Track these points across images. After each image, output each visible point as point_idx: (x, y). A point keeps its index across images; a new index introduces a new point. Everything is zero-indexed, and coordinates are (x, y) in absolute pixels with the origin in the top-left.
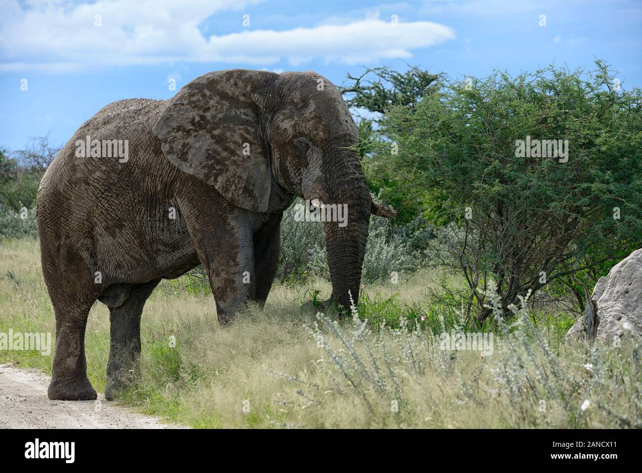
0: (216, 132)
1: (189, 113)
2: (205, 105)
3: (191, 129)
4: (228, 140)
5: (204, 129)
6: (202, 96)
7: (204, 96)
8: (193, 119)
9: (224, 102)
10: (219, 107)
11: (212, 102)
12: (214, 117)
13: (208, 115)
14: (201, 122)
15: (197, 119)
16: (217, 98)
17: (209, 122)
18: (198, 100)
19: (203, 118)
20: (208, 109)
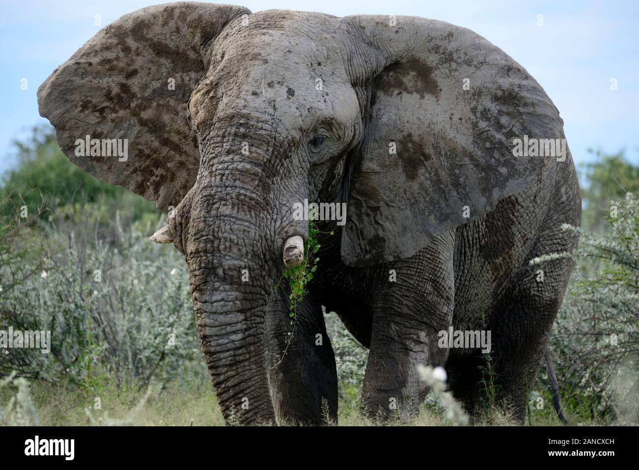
0: (146, 115)
1: (101, 78)
2: (129, 65)
3: (107, 107)
4: (167, 129)
5: (125, 108)
6: (123, 50)
7: (127, 50)
8: (109, 92)
9: (163, 60)
10: (154, 69)
11: (139, 62)
12: (145, 87)
13: (135, 84)
14: (123, 95)
15: (116, 90)
16: (148, 54)
17: (134, 96)
18: (117, 58)
19: (124, 88)
20: (134, 73)
